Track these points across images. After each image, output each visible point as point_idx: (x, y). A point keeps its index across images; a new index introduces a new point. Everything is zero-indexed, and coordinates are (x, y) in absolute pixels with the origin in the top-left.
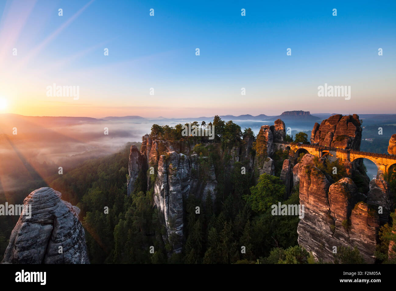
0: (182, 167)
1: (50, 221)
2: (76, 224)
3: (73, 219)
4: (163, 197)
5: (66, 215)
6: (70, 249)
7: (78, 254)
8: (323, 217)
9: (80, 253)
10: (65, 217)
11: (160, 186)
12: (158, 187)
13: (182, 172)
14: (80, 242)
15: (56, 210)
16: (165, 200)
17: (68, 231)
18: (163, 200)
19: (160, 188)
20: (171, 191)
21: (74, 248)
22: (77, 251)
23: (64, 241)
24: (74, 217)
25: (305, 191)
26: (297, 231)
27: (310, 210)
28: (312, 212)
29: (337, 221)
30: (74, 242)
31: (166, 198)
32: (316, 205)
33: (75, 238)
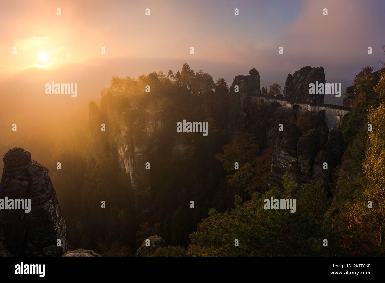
0: (147, 126)
1: (26, 178)
2: (47, 181)
3: (44, 177)
4: (128, 159)
5: (38, 174)
6: (46, 202)
7: (52, 207)
8: (291, 168)
9: (54, 206)
10: (37, 175)
11: (124, 148)
12: (121, 149)
13: (148, 130)
14: (53, 197)
15: (28, 169)
16: (130, 162)
17: (42, 187)
18: (128, 162)
19: (124, 150)
20: (136, 153)
21: (49, 202)
22: (51, 205)
23: (40, 195)
24: (45, 176)
25: (277, 145)
26: (268, 184)
27: (281, 164)
28: (282, 165)
29: (303, 170)
30: (48, 196)
31: (131, 160)
32: (286, 158)
33: (48, 194)
